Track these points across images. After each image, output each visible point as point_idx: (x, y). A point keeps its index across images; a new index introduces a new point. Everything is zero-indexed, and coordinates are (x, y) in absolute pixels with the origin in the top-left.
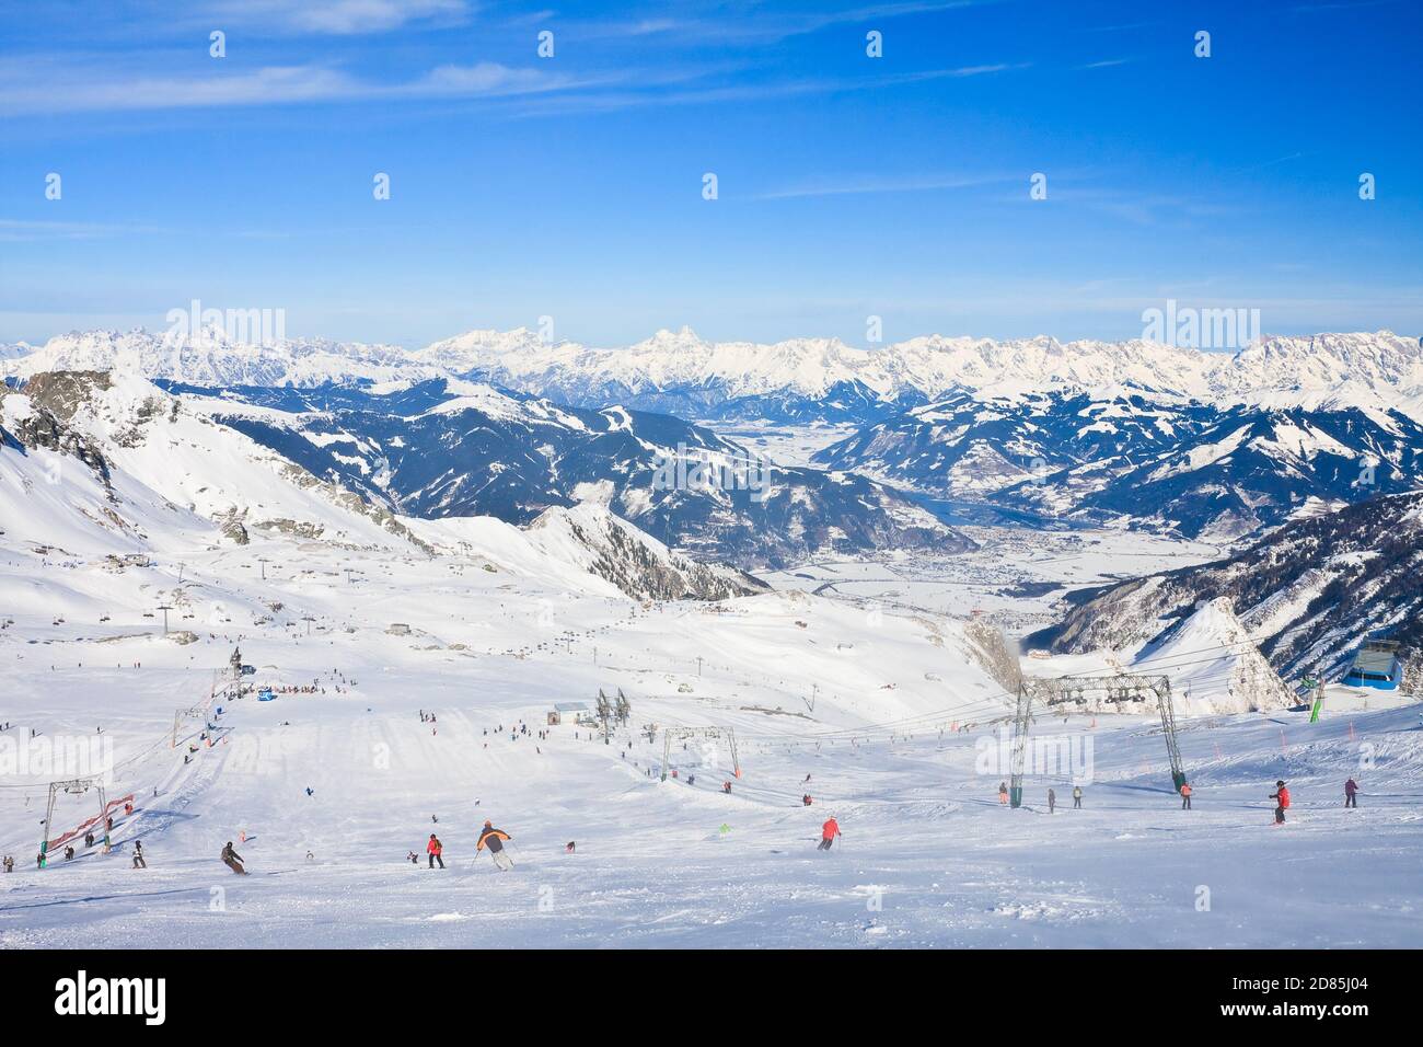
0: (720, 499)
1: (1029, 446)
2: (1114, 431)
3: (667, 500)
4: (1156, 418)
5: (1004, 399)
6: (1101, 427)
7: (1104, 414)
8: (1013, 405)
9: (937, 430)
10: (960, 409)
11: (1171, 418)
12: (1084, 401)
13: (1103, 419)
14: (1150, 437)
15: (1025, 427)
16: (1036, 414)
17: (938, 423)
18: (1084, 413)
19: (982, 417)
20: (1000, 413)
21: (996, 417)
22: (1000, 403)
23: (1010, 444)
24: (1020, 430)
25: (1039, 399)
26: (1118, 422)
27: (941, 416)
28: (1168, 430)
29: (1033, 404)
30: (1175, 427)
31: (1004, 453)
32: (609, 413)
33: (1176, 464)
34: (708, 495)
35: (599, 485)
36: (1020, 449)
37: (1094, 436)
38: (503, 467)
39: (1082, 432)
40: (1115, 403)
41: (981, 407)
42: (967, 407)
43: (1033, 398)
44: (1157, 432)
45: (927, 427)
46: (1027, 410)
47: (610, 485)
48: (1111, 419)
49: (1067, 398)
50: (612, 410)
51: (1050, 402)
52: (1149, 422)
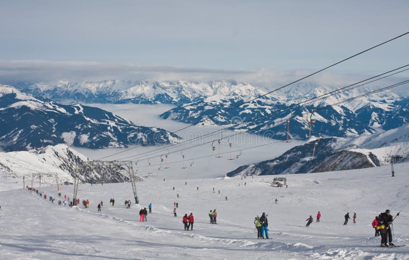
0: (113, 138)
1: (222, 118)
2: (251, 113)
3: (94, 138)
4: (265, 109)
5: (215, 101)
6: (247, 111)
7: (249, 107)
8: (218, 104)
9: (191, 112)
10: (199, 105)
11: (270, 108)
12: (242, 102)
13: (248, 109)
14: (263, 115)
15: (221, 111)
16: (225, 107)
17: (191, 110)
18: (241, 106)
19: (207, 108)
20: (213, 106)
21: (211, 108)
22: (213, 103)
23: (216, 117)
24: (219, 112)
25: (226, 101)
26: (252, 110)
27: (192, 107)
28: (269, 112)
29: (224, 103)
30: (272, 111)
31: (213, 120)
32: (75, 107)
33: (270, 125)
34: (109, 136)
35: (70, 133)
36: (220, 120)
37: (244, 114)
38: (36, 127)
39: (241, 113)
40: (252, 103)
41: (206, 104)
42: (202, 104)
43: (224, 101)
44: (265, 113)
45: (188, 111)
46: (222, 105)
47: (74, 133)
48: (250, 109)
49: (236, 101)
50: (76, 105)
51: (230, 103)
52: (263, 110)
